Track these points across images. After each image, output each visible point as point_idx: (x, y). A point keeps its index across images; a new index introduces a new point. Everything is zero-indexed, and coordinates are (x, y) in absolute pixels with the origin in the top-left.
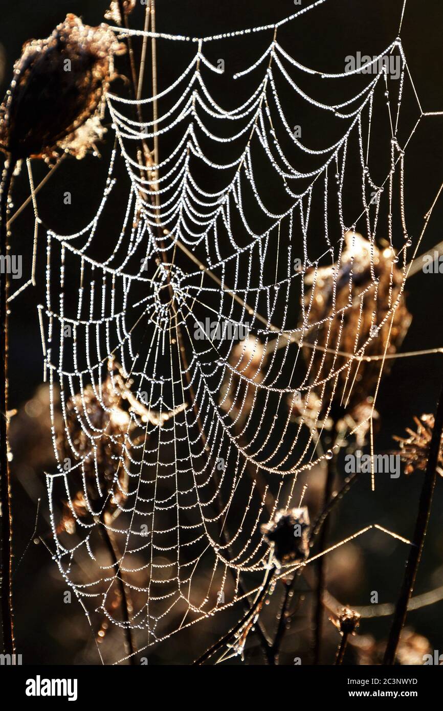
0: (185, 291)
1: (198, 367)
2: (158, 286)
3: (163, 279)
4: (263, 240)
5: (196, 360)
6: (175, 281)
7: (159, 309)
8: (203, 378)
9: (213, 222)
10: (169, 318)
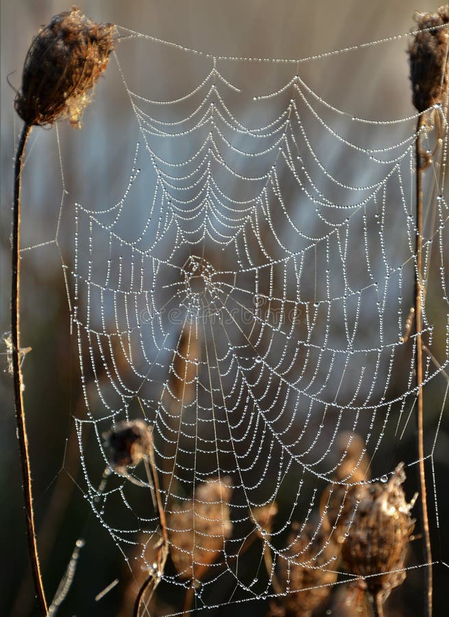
0: (217, 286)
1: (235, 359)
2: (189, 275)
3: (194, 270)
4: (298, 258)
5: (232, 352)
6: (206, 274)
7: (191, 296)
8: (240, 370)
9: (242, 228)
10: (201, 306)
